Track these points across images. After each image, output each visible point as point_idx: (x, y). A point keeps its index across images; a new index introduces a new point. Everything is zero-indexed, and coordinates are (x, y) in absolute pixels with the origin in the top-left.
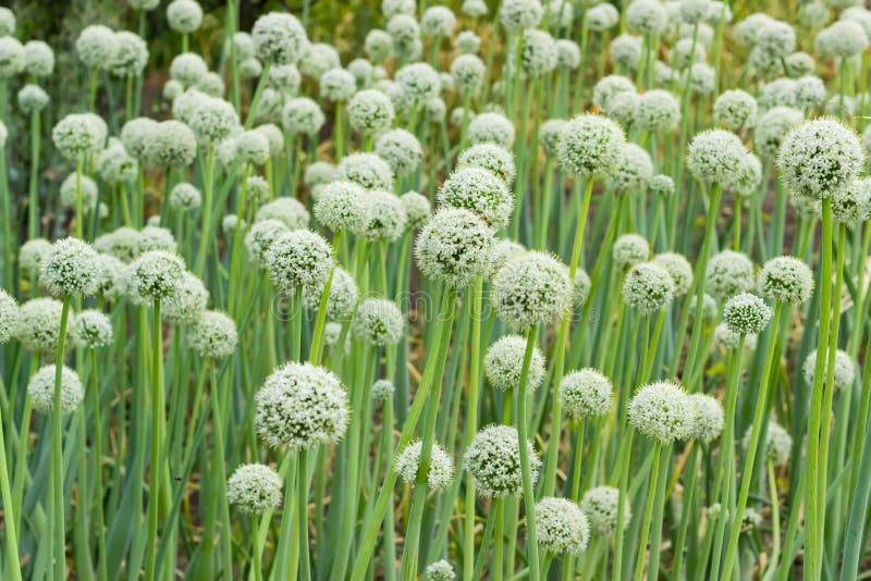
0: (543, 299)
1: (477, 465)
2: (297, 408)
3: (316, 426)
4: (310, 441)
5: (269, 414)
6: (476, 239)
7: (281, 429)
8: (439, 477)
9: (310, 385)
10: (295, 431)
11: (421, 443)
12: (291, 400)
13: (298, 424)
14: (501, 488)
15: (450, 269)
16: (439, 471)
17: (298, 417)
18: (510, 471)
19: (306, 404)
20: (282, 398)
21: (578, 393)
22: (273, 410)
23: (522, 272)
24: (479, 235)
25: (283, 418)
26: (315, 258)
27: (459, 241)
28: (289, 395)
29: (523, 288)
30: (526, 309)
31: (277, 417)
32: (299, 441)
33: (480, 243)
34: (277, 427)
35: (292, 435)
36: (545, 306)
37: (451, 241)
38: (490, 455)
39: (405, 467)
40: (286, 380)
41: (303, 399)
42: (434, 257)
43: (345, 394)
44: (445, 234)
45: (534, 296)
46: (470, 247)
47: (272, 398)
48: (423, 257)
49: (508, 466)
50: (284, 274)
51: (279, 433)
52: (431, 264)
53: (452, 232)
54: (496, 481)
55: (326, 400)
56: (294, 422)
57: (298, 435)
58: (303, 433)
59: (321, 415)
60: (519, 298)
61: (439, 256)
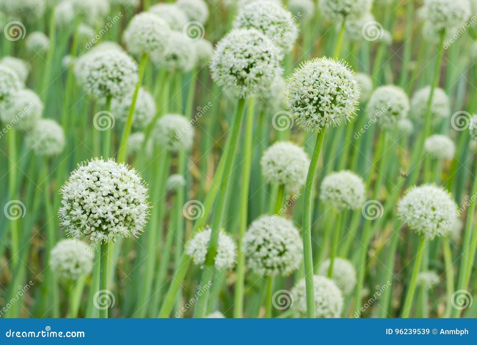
0: (334, 102)
1: (254, 248)
2: (99, 203)
3: (117, 221)
4: (111, 235)
5: (72, 208)
6: (265, 55)
7: (83, 223)
8: (224, 260)
9: (112, 181)
10: (97, 225)
11: (210, 230)
12: (93, 195)
13: (100, 218)
14: (272, 268)
15: (242, 81)
16: (225, 255)
17: (100, 212)
18: (281, 254)
19: (107, 200)
20: (85, 193)
21: (338, 191)
22: (76, 204)
23: (315, 76)
24: (267, 52)
25: (85, 212)
26: (122, 73)
27: (249, 57)
28: (92, 190)
29: (316, 91)
30: (318, 111)
31: (79, 211)
32: (100, 235)
33: (268, 59)
34: (79, 221)
35: (93, 229)
36: (336, 109)
37: (242, 56)
38: (265, 240)
39: (195, 250)
40: (89, 176)
41: (105, 194)
42: (227, 70)
43: (145, 190)
44: (238, 50)
45: (327, 99)
46: (259, 62)
47: (76, 192)
48: (217, 70)
49: (278, 250)
50: (96, 85)
51: (82, 226)
52: (224, 76)
53: (244, 48)
54: (269, 262)
55: (127, 196)
56: (96, 216)
57: (99, 228)
58: (104, 227)
59: (121, 211)
60: (311, 100)
61: (231, 69)
